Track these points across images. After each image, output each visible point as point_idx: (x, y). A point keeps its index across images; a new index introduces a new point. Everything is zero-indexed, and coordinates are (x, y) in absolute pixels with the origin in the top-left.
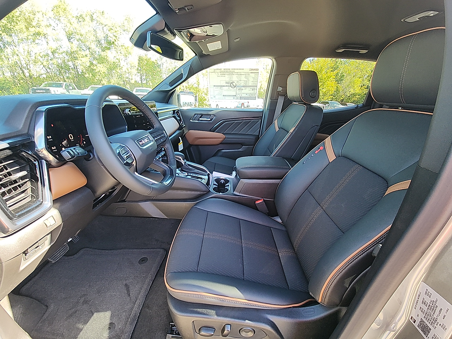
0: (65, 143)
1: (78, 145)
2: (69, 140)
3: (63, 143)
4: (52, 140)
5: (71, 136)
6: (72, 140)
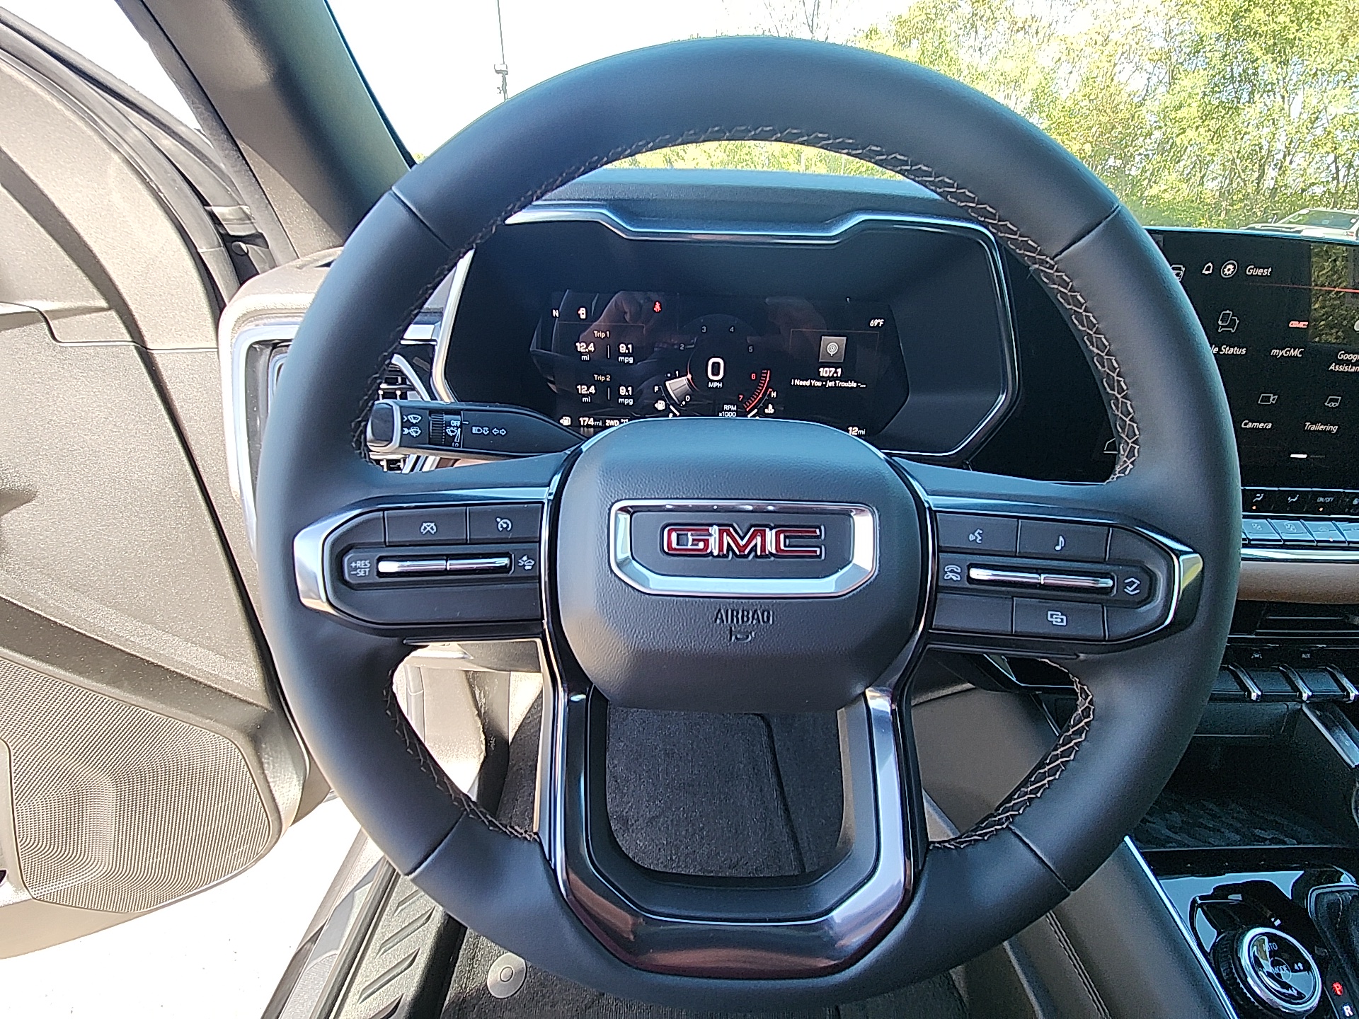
0: (677, 385)
1: (730, 410)
2: (699, 380)
3: (667, 383)
4: (631, 362)
5: (716, 365)
6: (713, 381)
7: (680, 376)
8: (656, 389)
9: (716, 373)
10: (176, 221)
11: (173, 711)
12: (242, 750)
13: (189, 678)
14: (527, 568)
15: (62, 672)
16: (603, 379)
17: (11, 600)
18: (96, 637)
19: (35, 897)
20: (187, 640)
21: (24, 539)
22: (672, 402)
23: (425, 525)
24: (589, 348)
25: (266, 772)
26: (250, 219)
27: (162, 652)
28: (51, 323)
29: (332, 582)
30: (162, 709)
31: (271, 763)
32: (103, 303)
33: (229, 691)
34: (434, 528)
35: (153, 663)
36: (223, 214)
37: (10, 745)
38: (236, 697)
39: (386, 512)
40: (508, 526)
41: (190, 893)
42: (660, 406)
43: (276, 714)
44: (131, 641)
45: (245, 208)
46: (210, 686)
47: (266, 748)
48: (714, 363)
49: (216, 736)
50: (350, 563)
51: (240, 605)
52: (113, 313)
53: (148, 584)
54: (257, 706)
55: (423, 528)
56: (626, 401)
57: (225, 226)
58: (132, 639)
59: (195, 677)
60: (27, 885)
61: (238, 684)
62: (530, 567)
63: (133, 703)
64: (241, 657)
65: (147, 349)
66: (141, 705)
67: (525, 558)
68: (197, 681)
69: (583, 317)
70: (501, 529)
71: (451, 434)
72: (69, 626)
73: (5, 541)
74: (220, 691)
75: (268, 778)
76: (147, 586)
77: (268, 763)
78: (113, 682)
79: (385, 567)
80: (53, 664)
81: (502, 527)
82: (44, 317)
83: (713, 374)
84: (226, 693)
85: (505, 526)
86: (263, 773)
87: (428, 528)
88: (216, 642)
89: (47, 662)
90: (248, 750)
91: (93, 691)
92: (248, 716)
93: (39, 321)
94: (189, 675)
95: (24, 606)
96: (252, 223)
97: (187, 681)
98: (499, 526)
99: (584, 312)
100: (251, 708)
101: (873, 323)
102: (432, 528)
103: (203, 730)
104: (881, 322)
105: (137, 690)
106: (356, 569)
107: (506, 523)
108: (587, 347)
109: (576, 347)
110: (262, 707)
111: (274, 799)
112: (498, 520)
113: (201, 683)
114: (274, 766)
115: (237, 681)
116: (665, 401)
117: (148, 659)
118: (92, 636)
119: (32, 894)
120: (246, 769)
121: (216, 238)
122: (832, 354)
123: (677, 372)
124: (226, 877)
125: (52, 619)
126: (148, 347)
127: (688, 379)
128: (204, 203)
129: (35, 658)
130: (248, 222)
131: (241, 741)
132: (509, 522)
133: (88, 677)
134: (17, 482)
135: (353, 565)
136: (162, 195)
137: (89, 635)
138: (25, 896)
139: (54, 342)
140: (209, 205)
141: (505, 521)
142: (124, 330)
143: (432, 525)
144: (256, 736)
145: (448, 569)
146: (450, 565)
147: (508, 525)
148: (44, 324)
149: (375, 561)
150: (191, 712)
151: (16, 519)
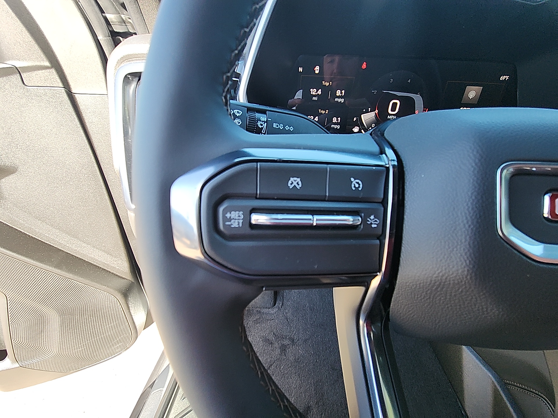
0: (368, 117)
2: (382, 114)
3: (362, 116)
5: (395, 104)
6: (390, 115)
7: (370, 112)
8: (355, 119)
9: (393, 109)
10: (87, 19)
11: (87, 281)
12: (120, 301)
13: (95, 265)
14: (373, 226)
15: (32, 261)
16: (323, 112)
17: (7, 223)
18: (50, 244)
19: (21, 366)
20: (94, 247)
21: (12, 192)
22: (363, 127)
23: (292, 179)
24: (318, 93)
25: (131, 311)
26: (125, 23)
27: (82, 252)
28: (22, 74)
29: (209, 232)
30: (82, 280)
31: (133, 307)
32: (47, 64)
33: (114, 272)
34: (300, 183)
35: (78, 257)
36: (111, 19)
37: (7, 295)
38: (117, 275)
39: (259, 164)
40: (359, 187)
41: (95, 364)
42: (356, 129)
43: (135, 283)
44: (67, 246)
45: (123, 16)
46: (105, 270)
47: (131, 300)
48: (393, 103)
49: (108, 294)
50: (225, 212)
51: (119, 231)
52: (53, 71)
53: (75, 218)
54: (127, 280)
55: (290, 182)
56: (335, 127)
57: (112, 25)
58: (68, 245)
59: (98, 265)
60: (17, 360)
61: (118, 269)
62: (376, 226)
63: (67, 277)
64: (119, 256)
65: (72, 93)
66: (71, 278)
67: (372, 217)
68: (99, 267)
69: (317, 72)
70: (354, 189)
71: (260, 126)
72: (36, 238)
73: (2, 193)
74: (110, 272)
75: (132, 314)
76: (74, 219)
77: (132, 307)
78: (58, 266)
79: (258, 219)
80: (27, 257)
81: (355, 187)
82: (18, 71)
83: (392, 111)
84: (113, 273)
85: (357, 186)
86: (130, 312)
87: (295, 183)
88: (108, 248)
89: (24, 256)
90: (122, 301)
91: (48, 271)
92: (122, 284)
93: (15, 73)
94: (95, 264)
95: (13, 227)
96: (126, 25)
97: (94, 267)
98: (353, 186)
99: (318, 68)
100: (124, 280)
101: (502, 78)
102: (298, 183)
103: (102, 291)
104: (507, 77)
105: (70, 271)
106: (230, 220)
107: (358, 183)
108: (317, 92)
109: (311, 92)
110: (129, 280)
111: (134, 323)
112: (352, 179)
113: (100, 268)
114: (134, 308)
115: (117, 267)
116: (359, 127)
117: (75, 255)
118: (48, 243)
119: (20, 364)
120: (121, 309)
121: (107, 32)
122: (471, 98)
123: (370, 109)
124: (112, 357)
125: (28, 234)
126: (73, 92)
127: (376, 113)
128: (102, 12)
129: (18, 254)
130: (124, 24)
131: (120, 297)
132: (360, 182)
133: (44, 264)
134: (7, 162)
135: (228, 215)
136: (80, 4)
137: (46, 242)
138: (17, 365)
139: (24, 86)
140: (104, 13)
141: (357, 181)
142: (59, 81)
143: (299, 180)
144: (126, 294)
145: (315, 224)
146: (317, 220)
147: (359, 184)
148: (18, 75)
149: (248, 213)
150: (96, 282)
151: (8, 182)
